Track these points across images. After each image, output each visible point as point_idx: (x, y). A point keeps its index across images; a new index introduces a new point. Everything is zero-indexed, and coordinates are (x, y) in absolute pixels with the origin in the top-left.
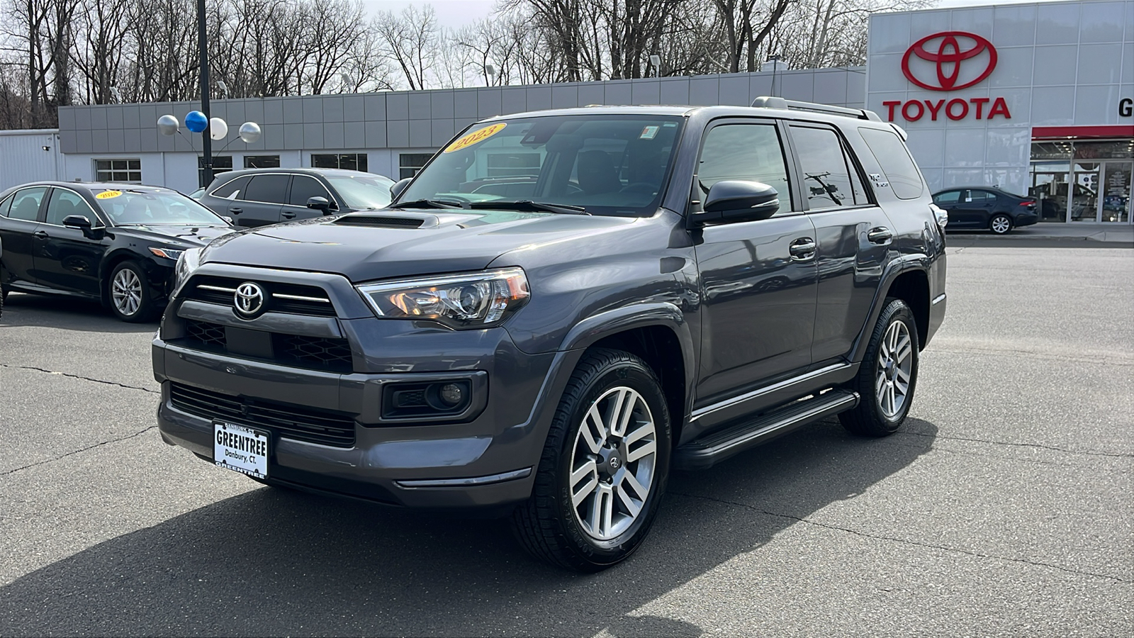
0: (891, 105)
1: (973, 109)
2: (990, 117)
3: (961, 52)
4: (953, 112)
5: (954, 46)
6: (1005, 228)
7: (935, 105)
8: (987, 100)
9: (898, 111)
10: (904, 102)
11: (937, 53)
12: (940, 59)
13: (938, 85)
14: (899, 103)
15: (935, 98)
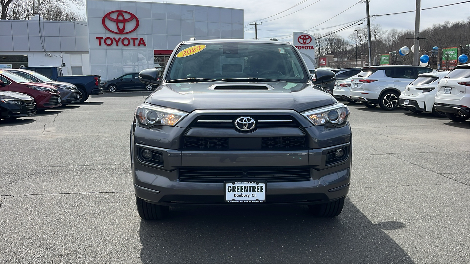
0: (100, 39)
1: (132, 42)
2: (139, 45)
3: (125, 19)
4: (126, 43)
5: (122, 16)
6: (151, 88)
7: (117, 39)
8: (137, 39)
9: (102, 41)
10: (104, 38)
11: (116, 19)
12: (117, 21)
13: (117, 31)
14: (102, 38)
15: (117, 37)
